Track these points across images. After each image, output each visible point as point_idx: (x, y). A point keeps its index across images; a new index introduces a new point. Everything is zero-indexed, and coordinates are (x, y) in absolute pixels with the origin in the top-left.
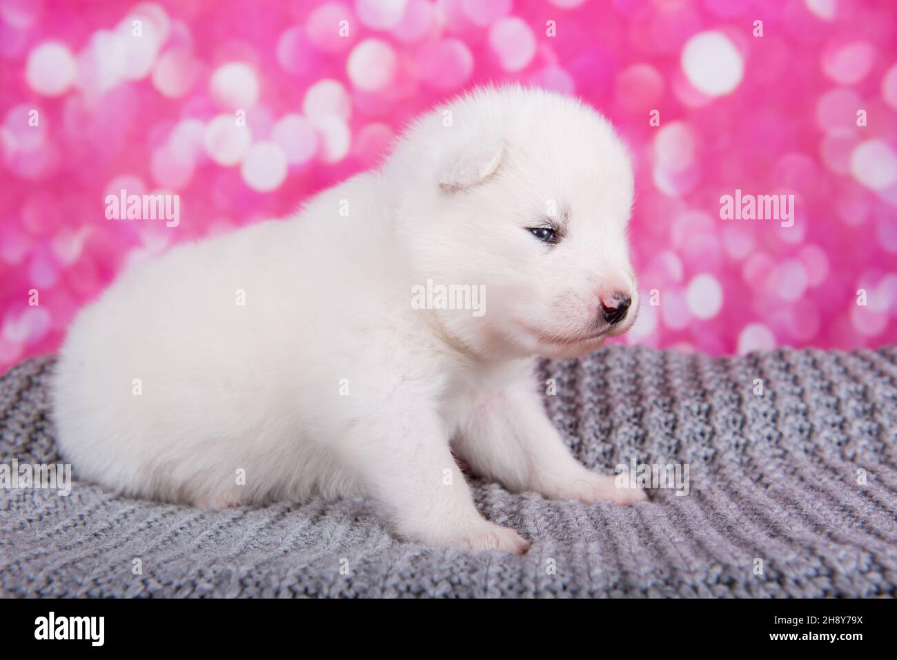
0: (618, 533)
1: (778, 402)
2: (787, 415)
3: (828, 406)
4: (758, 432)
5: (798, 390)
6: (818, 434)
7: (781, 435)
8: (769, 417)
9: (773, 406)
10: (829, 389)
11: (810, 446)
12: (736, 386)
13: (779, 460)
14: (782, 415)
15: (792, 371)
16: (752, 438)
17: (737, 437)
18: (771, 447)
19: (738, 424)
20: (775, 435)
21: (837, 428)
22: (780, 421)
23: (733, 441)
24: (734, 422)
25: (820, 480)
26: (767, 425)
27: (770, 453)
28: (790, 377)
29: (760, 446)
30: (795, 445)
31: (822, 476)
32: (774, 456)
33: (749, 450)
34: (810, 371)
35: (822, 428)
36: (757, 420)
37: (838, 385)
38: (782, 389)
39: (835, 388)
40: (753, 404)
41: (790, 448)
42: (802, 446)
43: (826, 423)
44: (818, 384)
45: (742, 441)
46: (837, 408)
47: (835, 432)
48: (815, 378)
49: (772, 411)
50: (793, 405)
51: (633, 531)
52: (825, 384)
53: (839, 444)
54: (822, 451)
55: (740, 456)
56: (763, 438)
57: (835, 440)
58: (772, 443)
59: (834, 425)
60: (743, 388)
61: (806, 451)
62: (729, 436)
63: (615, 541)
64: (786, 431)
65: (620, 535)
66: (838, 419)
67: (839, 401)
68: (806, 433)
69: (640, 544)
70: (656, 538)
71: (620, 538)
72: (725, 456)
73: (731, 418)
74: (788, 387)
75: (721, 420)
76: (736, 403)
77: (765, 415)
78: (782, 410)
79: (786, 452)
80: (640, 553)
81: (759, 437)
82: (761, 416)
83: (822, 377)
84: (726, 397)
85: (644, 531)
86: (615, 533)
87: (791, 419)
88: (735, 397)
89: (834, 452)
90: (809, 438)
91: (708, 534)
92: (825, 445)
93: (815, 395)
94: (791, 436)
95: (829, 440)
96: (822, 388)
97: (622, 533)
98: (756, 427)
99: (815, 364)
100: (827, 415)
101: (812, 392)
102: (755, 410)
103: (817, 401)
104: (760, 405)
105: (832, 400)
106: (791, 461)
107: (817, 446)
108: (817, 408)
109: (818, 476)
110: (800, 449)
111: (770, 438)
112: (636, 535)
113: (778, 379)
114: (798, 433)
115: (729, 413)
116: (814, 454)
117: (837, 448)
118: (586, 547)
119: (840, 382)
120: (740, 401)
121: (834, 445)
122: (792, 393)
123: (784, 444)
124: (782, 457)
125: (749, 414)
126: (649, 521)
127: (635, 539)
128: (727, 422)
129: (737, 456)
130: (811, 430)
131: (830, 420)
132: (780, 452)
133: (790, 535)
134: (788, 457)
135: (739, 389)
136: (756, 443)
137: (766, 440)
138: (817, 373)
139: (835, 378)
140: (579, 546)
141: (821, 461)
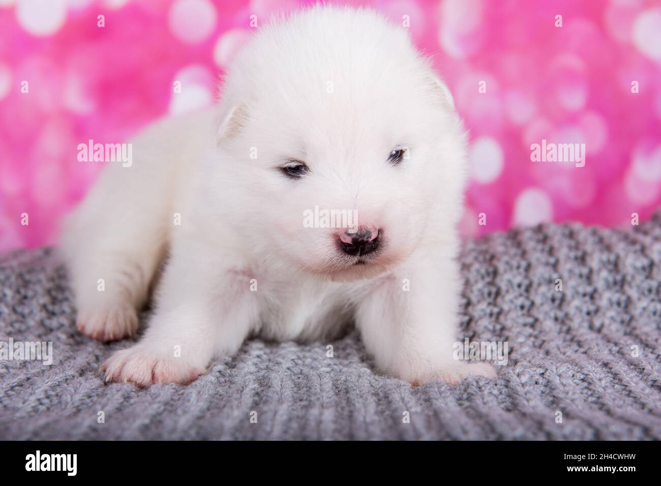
0: (356, 400)
1: (531, 273)
2: (539, 285)
3: (581, 276)
4: (512, 301)
5: (552, 260)
6: (569, 304)
7: (533, 304)
8: (523, 288)
9: (526, 277)
10: (582, 259)
11: (560, 314)
12: (493, 257)
13: (529, 330)
14: (535, 285)
15: (549, 243)
16: (506, 307)
17: (491, 307)
18: (523, 315)
19: (493, 296)
20: (527, 303)
21: (587, 298)
22: (532, 291)
23: (488, 311)
24: (489, 294)
25: (564, 354)
26: (521, 295)
27: (522, 320)
28: (547, 248)
29: (512, 315)
30: (546, 313)
31: (566, 350)
32: (525, 325)
33: (502, 318)
34: (567, 242)
35: (573, 298)
36: (511, 291)
37: (591, 255)
38: (538, 260)
39: (588, 259)
40: (508, 276)
41: (541, 317)
42: (552, 314)
43: (577, 293)
44: (572, 254)
45: (496, 310)
46: (589, 278)
47: (586, 302)
48: (570, 248)
49: (526, 282)
50: (547, 276)
51: (372, 400)
52: (579, 254)
53: (588, 313)
54: (571, 320)
55: (493, 324)
56: (516, 307)
57: (585, 309)
58: (525, 311)
59: (584, 295)
60: (499, 260)
61: (556, 319)
62: (483, 306)
63: (352, 408)
64: (538, 300)
65: (358, 402)
66: (589, 289)
67: (591, 271)
68: (557, 302)
69: (376, 413)
70: (394, 406)
71: (357, 405)
72: (480, 323)
73: (486, 291)
74: (544, 258)
75: (476, 292)
76: (492, 276)
77: (519, 286)
78: (536, 280)
79: (536, 320)
80: (372, 423)
81: (513, 306)
82: (516, 288)
83: (577, 247)
84: (483, 271)
85: (383, 399)
86: (354, 400)
87: (543, 289)
88: (491, 269)
89: (583, 321)
90: (560, 307)
91: (446, 404)
92: (575, 314)
93: (569, 266)
94: (542, 304)
95: (579, 309)
96: (576, 258)
97: (361, 400)
98: (509, 297)
99: (571, 235)
100: (578, 285)
101: (566, 262)
102: (510, 282)
103: (571, 271)
104: (514, 276)
105: (585, 271)
106: (541, 332)
107: (567, 315)
108: (570, 278)
109: (562, 350)
110: (550, 317)
111: (522, 307)
112: (374, 403)
113: (534, 249)
114: (550, 302)
115: (485, 286)
116: (563, 323)
117: (586, 317)
118: (321, 414)
119: (594, 251)
120: (495, 273)
121: (584, 314)
122: (547, 264)
123: (535, 312)
124: (532, 326)
125: (503, 286)
126: (390, 390)
127: (372, 407)
128: (482, 294)
129: (490, 323)
130: (563, 300)
131: (581, 290)
132: (530, 320)
133: (524, 410)
134: (538, 325)
135: (495, 262)
136: (509, 311)
137: (519, 308)
138: (573, 243)
139: (589, 248)
140: (314, 412)
141: (569, 331)
